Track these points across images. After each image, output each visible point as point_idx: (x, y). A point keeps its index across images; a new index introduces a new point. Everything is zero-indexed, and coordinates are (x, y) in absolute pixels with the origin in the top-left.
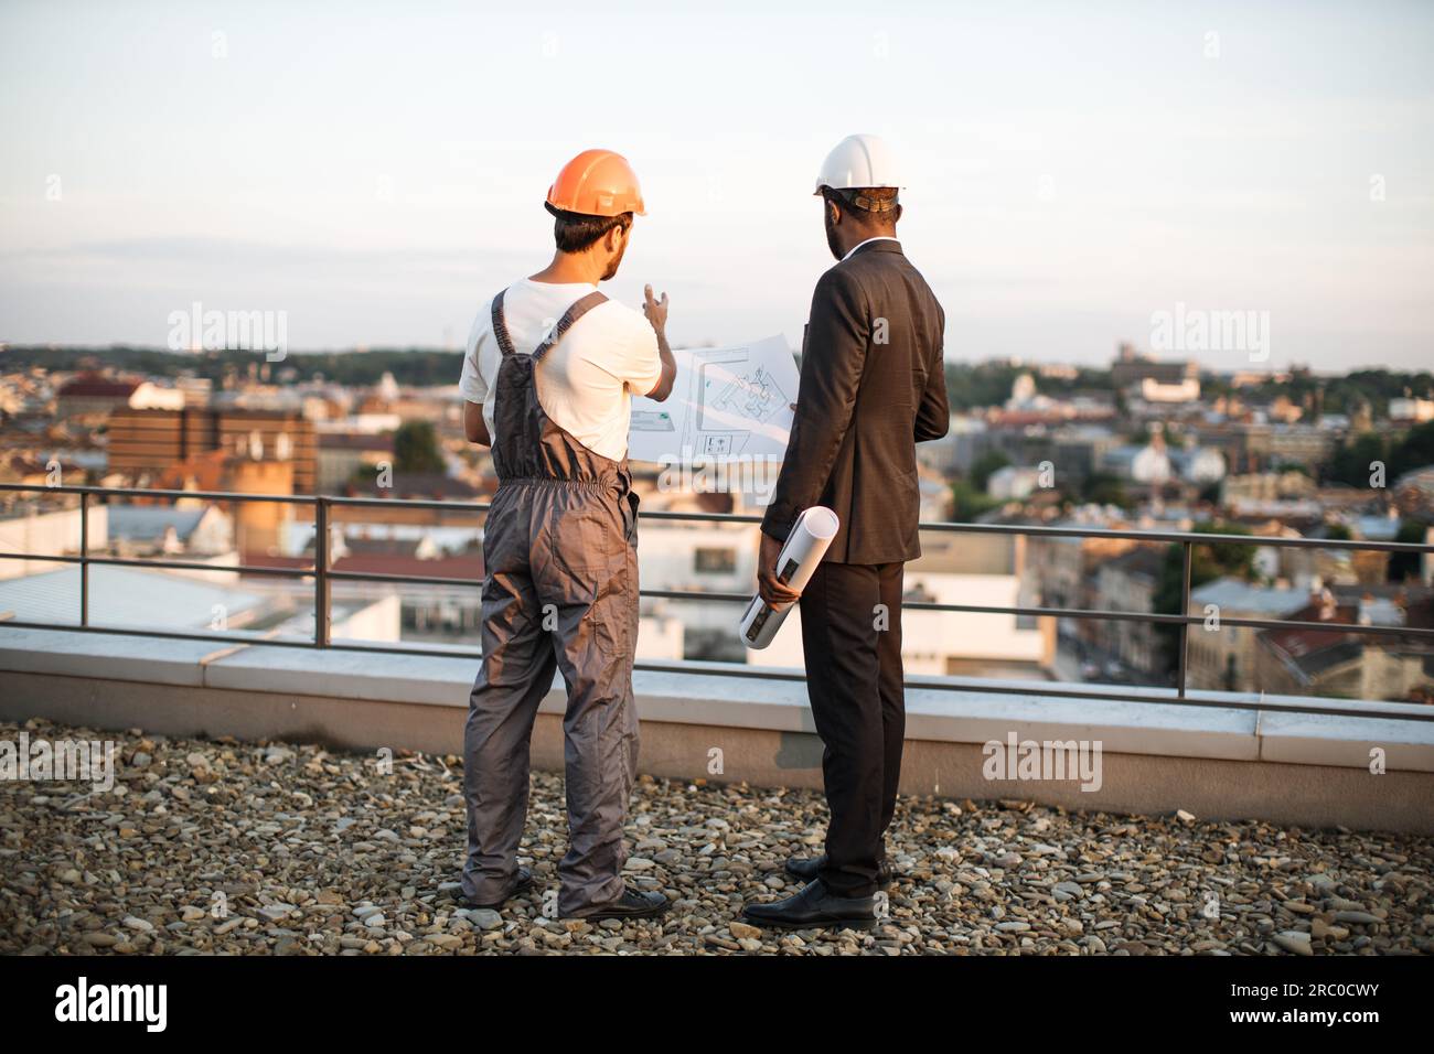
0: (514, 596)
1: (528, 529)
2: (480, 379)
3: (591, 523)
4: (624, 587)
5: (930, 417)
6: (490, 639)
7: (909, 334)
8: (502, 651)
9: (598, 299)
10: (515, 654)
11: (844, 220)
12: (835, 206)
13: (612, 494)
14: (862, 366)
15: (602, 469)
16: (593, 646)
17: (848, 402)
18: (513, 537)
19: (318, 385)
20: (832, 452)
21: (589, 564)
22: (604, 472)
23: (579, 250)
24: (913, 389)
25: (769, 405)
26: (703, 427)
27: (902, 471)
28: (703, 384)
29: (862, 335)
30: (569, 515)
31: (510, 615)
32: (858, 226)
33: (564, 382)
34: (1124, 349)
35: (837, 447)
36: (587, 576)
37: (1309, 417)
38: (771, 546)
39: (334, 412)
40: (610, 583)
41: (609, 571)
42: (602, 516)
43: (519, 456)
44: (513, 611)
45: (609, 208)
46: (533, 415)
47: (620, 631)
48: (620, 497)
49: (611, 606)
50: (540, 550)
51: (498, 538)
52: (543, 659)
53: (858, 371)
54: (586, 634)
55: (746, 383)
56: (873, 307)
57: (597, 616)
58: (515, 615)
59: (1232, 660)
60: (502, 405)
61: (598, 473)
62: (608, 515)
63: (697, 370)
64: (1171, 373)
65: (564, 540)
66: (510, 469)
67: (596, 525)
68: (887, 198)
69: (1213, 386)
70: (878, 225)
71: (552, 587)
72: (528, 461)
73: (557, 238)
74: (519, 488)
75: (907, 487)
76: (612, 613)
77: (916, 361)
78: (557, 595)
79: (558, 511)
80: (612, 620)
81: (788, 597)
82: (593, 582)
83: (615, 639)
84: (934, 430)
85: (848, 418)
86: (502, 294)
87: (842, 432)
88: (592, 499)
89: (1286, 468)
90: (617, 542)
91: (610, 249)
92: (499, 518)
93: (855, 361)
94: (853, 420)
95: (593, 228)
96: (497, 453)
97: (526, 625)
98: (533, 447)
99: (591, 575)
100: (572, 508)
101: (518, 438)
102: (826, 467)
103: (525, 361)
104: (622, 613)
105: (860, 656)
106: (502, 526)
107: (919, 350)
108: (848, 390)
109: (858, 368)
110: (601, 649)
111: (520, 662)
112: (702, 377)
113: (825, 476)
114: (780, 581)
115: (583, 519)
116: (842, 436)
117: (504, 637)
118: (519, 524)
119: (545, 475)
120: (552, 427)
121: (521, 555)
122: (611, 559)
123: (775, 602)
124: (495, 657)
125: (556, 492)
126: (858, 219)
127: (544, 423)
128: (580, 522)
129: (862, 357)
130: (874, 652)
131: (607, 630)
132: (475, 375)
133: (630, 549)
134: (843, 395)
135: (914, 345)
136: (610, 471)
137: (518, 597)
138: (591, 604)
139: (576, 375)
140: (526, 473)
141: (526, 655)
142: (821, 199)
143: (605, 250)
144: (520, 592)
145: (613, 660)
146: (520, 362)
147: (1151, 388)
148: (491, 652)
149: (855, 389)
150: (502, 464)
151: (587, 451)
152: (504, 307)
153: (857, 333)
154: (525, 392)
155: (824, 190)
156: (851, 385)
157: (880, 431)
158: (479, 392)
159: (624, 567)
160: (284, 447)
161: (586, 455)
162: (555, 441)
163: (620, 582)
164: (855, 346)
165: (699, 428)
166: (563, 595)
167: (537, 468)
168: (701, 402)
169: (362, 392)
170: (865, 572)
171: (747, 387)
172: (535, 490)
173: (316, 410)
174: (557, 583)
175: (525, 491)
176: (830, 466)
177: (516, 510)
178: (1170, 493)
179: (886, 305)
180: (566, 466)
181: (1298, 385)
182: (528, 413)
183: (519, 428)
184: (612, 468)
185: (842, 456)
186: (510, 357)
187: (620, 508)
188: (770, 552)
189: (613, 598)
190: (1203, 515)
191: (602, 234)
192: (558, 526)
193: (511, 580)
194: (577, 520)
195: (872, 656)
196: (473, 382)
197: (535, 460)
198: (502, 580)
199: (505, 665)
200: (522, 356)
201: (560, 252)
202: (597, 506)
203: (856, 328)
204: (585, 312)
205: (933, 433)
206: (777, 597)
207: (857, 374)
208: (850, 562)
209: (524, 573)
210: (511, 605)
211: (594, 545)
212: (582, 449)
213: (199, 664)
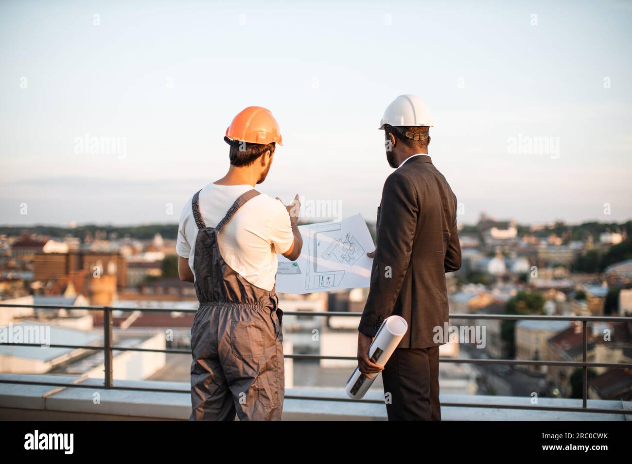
0: (210, 372)
1: (217, 332)
2: (187, 244)
3: (254, 328)
4: (275, 366)
5: (452, 259)
6: (196, 398)
7: (440, 210)
8: (203, 405)
9: (253, 194)
10: (212, 407)
11: (398, 145)
12: (393, 136)
13: (266, 310)
14: (415, 230)
15: (260, 296)
16: (258, 403)
17: (408, 251)
18: (207, 337)
19: (127, 240)
20: (399, 282)
21: (254, 353)
22: (262, 297)
23: (245, 165)
24: (443, 242)
25: (355, 255)
26: (318, 270)
27: (440, 291)
28: (316, 244)
29: (414, 211)
30: (241, 324)
31: (207, 384)
32: (407, 148)
33: (236, 245)
34: (483, 215)
35: (402, 279)
36: (253, 360)
37: (566, 243)
38: (365, 340)
39: (134, 252)
40: (267, 364)
41: (266, 358)
42: (261, 324)
43: (210, 288)
44: (209, 381)
45: (264, 140)
46: (218, 264)
47: (274, 393)
48: (271, 312)
49: (268, 378)
50: (224, 345)
51: (199, 338)
52: (229, 408)
53: (413, 233)
54: (253, 395)
55: (341, 243)
56: (420, 194)
57: (259, 385)
58: (211, 383)
59: (537, 353)
60: (198, 259)
61: (258, 298)
62: (264, 323)
63: (312, 237)
64: (504, 226)
65: (238, 339)
66: (205, 295)
67: (258, 329)
68: (424, 132)
69: (522, 231)
70: (418, 148)
71: (232, 367)
72: (216, 292)
73: (231, 159)
74: (211, 308)
75: (443, 300)
76: (268, 381)
77: (444, 225)
78: (235, 372)
79: (234, 322)
80: (268, 386)
81: (376, 370)
82: (256, 364)
83: (271, 398)
84: (455, 266)
85: (408, 261)
86: (198, 193)
87: (405, 270)
88: (254, 314)
89: (556, 266)
90: (270, 339)
91: (263, 164)
92: (200, 326)
93: (411, 227)
94: (411, 263)
95: (254, 152)
96: (197, 287)
97: (217, 389)
98: (219, 284)
99: (255, 360)
100: (243, 320)
101: (209, 278)
102: (396, 292)
103: (211, 232)
104: (274, 382)
105: (420, 403)
106: (202, 330)
107: (445, 218)
108: (407, 244)
109: (413, 231)
110: (262, 404)
111: (215, 411)
112: (315, 240)
113: (396, 297)
114: (371, 360)
115: (250, 326)
116: (405, 272)
117: (204, 397)
118: (211, 329)
119: (226, 300)
120: (230, 271)
121: (214, 348)
122: (267, 350)
123: (368, 373)
124: (200, 409)
125: (233, 310)
126: (406, 144)
127: (225, 268)
128: (248, 328)
129: (415, 224)
130: (427, 400)
131: (266, 392)
132: (184, 242)
133: (278, 343)
134: (404, 248)
135: (443, 217)
136: (265, 297)
137: (212, 373)
138: (255, 378)
139: (242, 240)
140: (215, 299)
141: (218, 407)
142: (383, 132)
143: (260, 165)
144: (213, 370)
145: (269, 410)
146: (208, 232)
147: (496, 233)
148: (196, 406)
149: (411, 244)
150: (200, 293)
151: (251, 286)
152: (199, 200)
153: (411, 210)
154: (212, 250)
155: (387, 128)
156: (409, 241)
157: (427, 269)
158: (187, 252)
159: (275, 354)
160: (112, 268)
161: (251, 287)
162: (231, 279)
163: (273, 363)
164: (410, 218)
165: (315, 271)
166: (238, 372)
167: (222, 296)
168: (315, 255)
169: (147, 243)
170: (420, 352)
171: (342, 245)
172: (220, 309)
173: (126, 252)
174: (234, 365)
175: (214, 309)
176: (398, 291)
177: (209, 321)
178: (506, 278)
179: (427, 193)
180: (239, 294)
181: (560, 229)
182: (215, 263)
183: (210, 272)
184: (267, 295)
185: (405, 284)
186: (203, 230)
187: (271, 319)
188: (364, 344)
189: (269, 373)
190: (521, 287)
191: (259, 155)
192: (234, 331)
193: (207, 363)
194: (246, 327)
195: (427, 403)
196: (183, 245)
197: (220, 291)
198: (202, 363)
199: (205, 413)
200: (210, 229)
201: (233, 166)
202: (258, 318)
203: (410, 207)
204: (246, 201)
205: (453, 267)
206: (370, 370)
207: (412, 234)
208: (412, 348)
209: (215, 359)
210: (208, 378)
211: (256, 341)
212: (248, 284)
213: (42, 398)
